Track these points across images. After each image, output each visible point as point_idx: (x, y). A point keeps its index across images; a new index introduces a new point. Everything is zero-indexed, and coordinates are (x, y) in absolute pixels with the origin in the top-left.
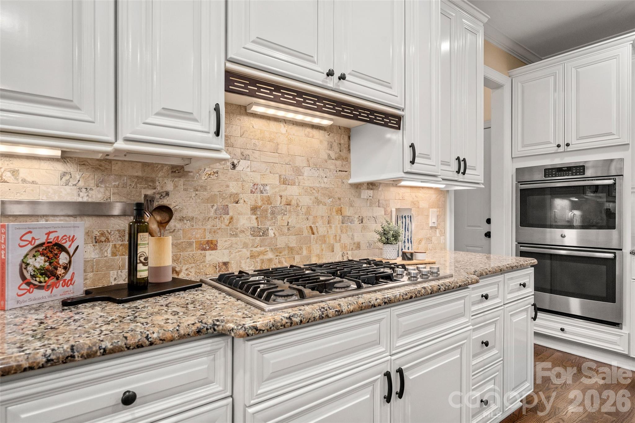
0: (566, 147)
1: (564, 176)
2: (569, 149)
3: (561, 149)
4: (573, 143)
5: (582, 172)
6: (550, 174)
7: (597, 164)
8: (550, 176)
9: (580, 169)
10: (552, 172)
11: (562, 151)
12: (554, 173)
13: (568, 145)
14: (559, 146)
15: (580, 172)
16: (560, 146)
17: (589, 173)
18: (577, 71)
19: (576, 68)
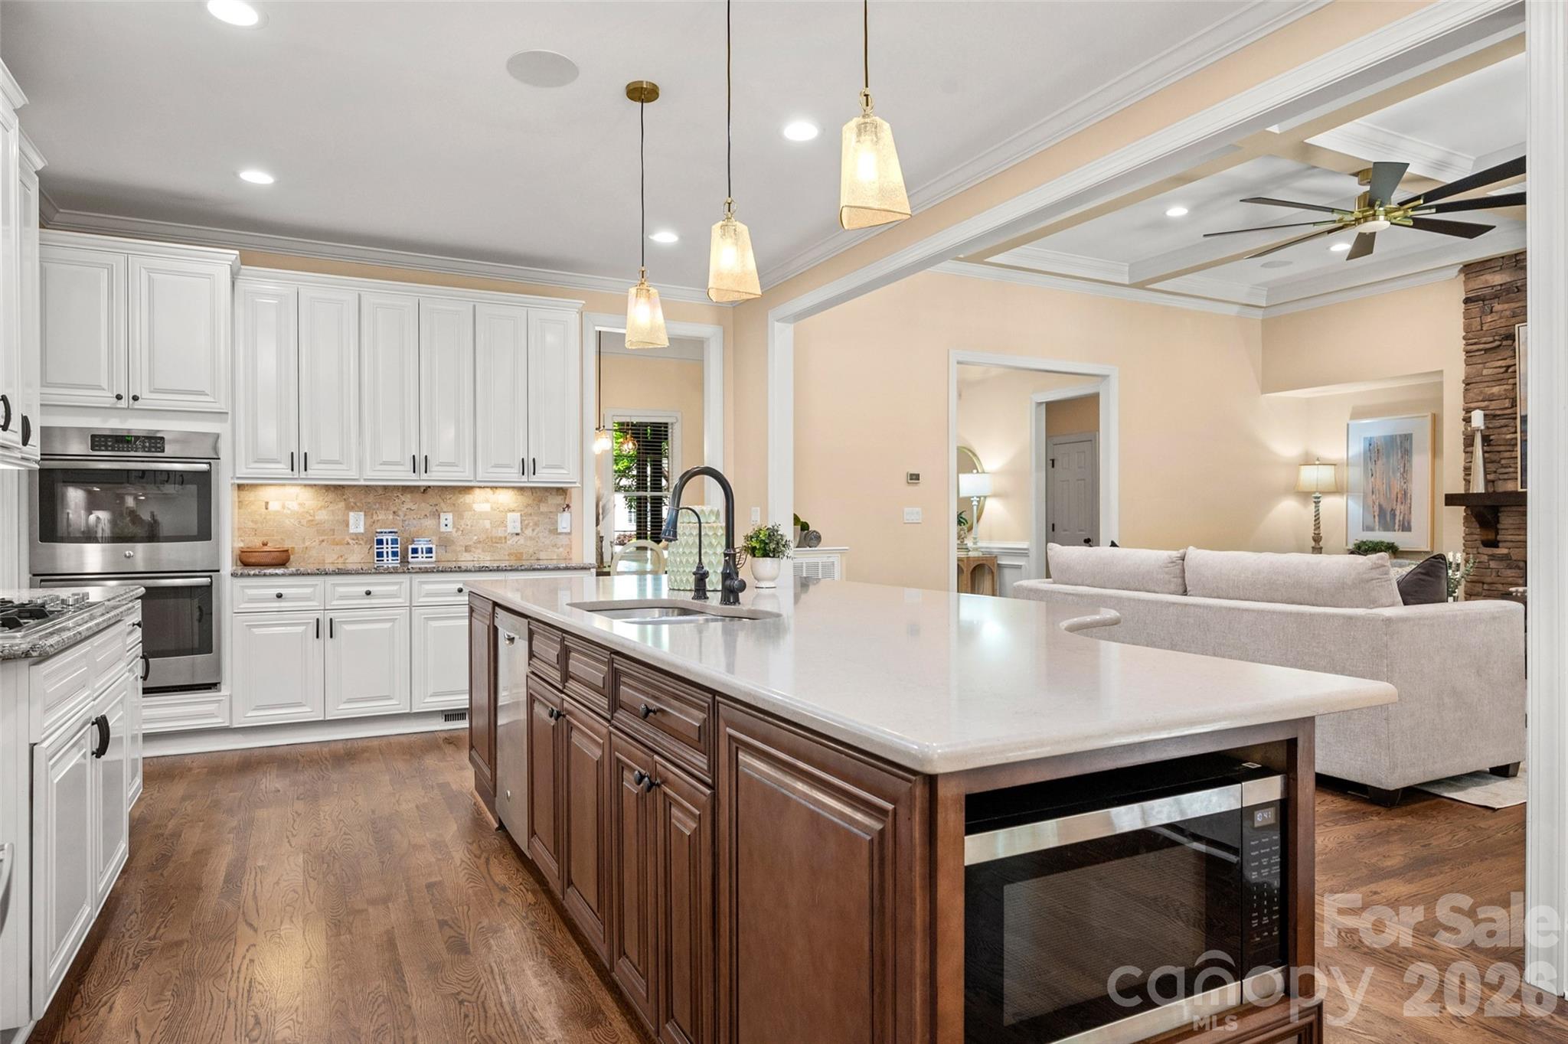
0: (131, 401)
1: (129, 451)
2: (137, 405)
3: (123, 404)
4: (143, 397)
5: (160, 448)
6: (103, 446)
7: (187, 438)
8: (103, 448)
9: (154, 442)
10: (106, 441)
11: (123, 406)
12: (110, 444)
13: (135, 398)
14: (119, 397)
15: (156, 447)
16: (122, 398)
17: (169, 450)
18: (149, 276)
19: (150, 270)
